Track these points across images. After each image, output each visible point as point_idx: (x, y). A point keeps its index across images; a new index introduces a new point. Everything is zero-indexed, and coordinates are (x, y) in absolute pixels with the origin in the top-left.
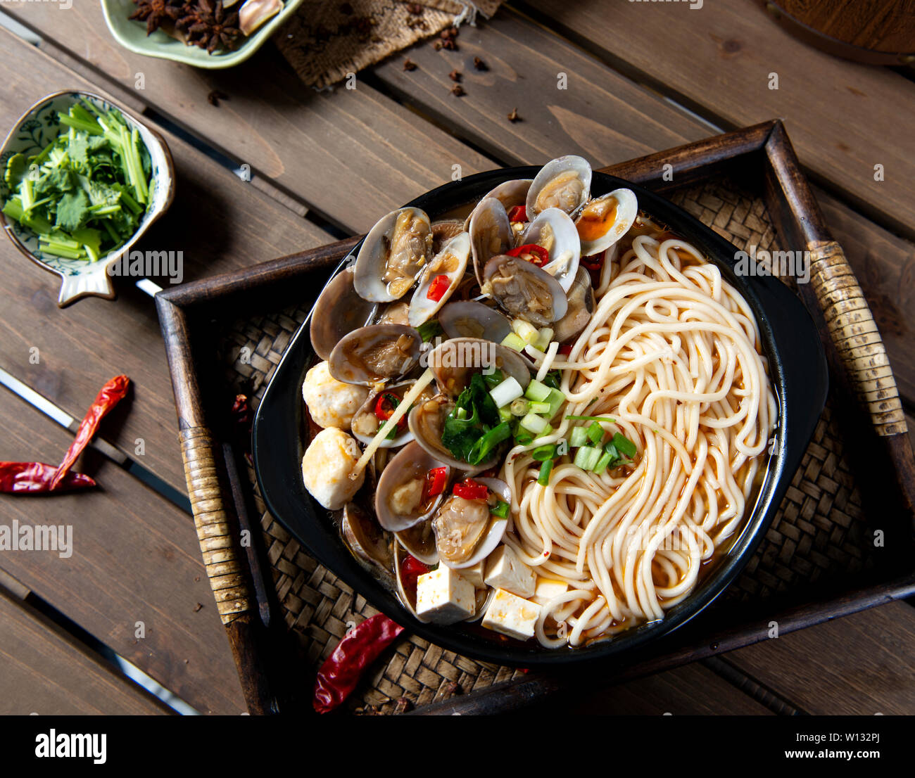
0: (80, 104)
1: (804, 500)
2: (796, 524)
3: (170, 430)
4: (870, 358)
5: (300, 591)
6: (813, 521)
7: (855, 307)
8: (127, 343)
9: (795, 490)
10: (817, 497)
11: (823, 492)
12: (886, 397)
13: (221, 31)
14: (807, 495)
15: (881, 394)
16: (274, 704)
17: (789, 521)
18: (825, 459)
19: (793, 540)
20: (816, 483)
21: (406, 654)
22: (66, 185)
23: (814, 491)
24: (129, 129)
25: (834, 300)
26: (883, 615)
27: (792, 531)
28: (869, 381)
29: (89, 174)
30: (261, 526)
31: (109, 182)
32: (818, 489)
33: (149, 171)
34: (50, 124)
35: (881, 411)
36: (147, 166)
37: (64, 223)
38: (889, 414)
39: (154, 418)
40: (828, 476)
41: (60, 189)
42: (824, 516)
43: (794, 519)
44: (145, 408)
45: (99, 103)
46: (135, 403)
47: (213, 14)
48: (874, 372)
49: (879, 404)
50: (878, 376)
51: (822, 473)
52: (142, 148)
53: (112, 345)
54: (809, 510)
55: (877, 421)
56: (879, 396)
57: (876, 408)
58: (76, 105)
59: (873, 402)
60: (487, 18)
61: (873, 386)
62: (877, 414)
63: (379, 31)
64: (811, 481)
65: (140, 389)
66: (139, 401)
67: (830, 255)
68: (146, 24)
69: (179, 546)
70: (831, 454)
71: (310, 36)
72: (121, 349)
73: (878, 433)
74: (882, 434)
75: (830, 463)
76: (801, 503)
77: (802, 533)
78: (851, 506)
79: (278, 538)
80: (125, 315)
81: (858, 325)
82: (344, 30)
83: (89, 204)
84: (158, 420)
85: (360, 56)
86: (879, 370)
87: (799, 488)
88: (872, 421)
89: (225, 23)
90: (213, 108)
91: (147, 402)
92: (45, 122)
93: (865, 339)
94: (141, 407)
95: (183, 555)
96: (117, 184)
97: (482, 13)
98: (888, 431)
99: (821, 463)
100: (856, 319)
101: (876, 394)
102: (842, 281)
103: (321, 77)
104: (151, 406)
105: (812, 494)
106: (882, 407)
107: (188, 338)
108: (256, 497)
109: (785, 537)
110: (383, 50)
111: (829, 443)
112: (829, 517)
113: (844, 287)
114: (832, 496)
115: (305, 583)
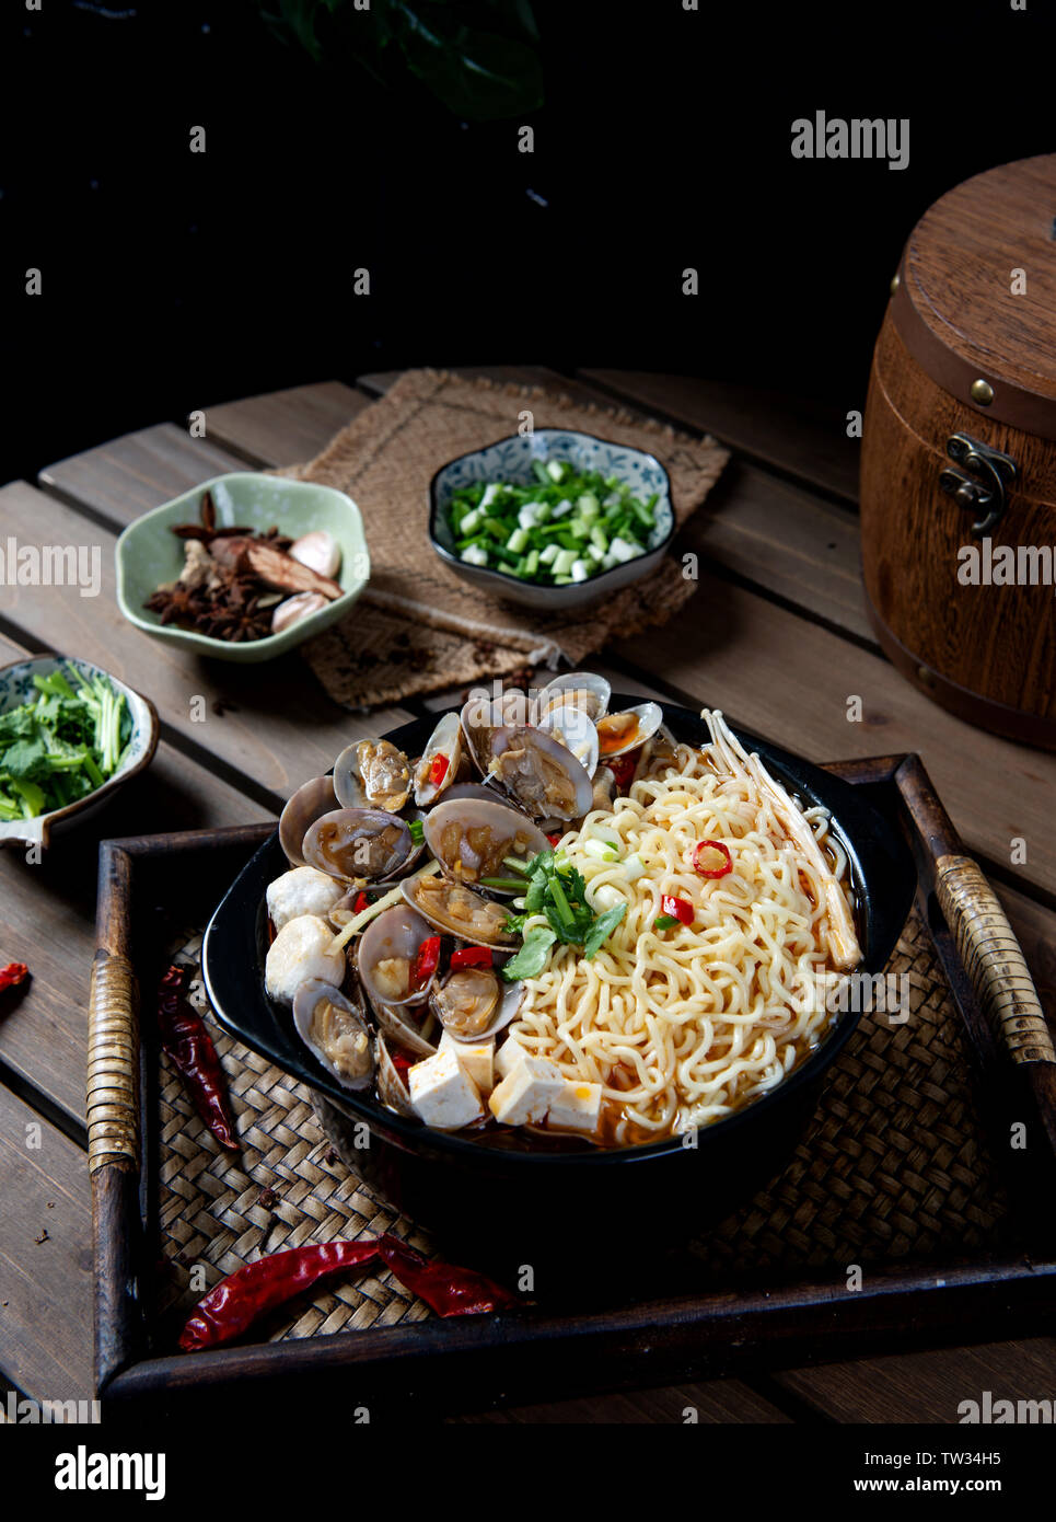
0: (63, 671)
1: (928, 1189)
2: (915, 1216)
3: (65, 1032)
4: (1004, 965)
5: (194, 1218)
6: (939, 1215)
7: (985, 911)
8: (39, 935)
9: (916, 1176)
10: (947, 1189)
11: (955, 1183)
12: (1024, 1013)
13: (249, 624)
14: (933, 1185)
15: (1017, 1009)
16: (132, 1284)
17: (906, 1213)
18: (962, 1145)
19: (907, 1236)
20: (948, 1171)
21: (327, 1312)
22: (26, 728)
23: (943, 1180)
24: (115, 696)
25: (962, 908)
26: (1043, 1366)
27: (907, 1223)
28: (1001, 993)
29: (55, 729)
30: (159, 1138)
31: (75, 742)
32: (949, 1179)
33: (126, 738)
34: (18, 692)
35: (1018, 1030)
36: (125, 732)
37: (10, 765)
38: (1029, 1034)
39: (48, 1016)
40: (965, 1165)
41: (16, 733)
42: (955, 1211)
43: (913, 1209)
44: (38, 1005)
45: (86, 671)
46: (27, 998)
47: (244, 606)
48: (1008, 980)
49: (1015, 1021)
50: (1014, 987)
51: (958, 1160)
52: (125, 714)
53: (17, 935)
54: (934, 1202)
55: (1014, 1043)
56: (1015, 1011)
57: (1012, 1027)
58: (57, 673)
59: (1008, 1020)
60: (573, 665)
61: (1007, 998)
62: (1014, 1034)
63: (439, 663)
64: (940, 1169)
65: (39, 984)
66: (33, 996)
67: (961, 866)
68: (161, 617)
69: (36, 1163)
70: (971, 1141)
71: (353, 660)
72: (28, 940)
73: (1016, 1061)
74: (1020, 1061)
75: (968, 1149)
76: (923, 1192)
77: (922, 1229)
78: (996, 1205)
79: (180, 1151)
80: (44, 906)
81: (991, 929)
82: (396, 658)
83: (46, 750)
84: (52, 1020)
85: (409, 683)
86: (1014, 979)
87: (921, 1175)
88: (1007, 1044)
89: (256, 618)
90: (215, 717)
91: (42, 998)
92: (13, 688)
93: (997, 944)
94: (34, 1004)
95: (42, 1176)
96: (83, 746)
97: (567, 658)
98: (1028, 1056)
99: (954, 1149)
100: (987, 923)
101: (1011, 1008)
102: (973, 888)
103: (357, 698)
104: (48, 1003)
105: (939, 1184)
106: (1019, 1025)
107: (130, 883)
108: (162, 1102)
109: (896, 1230)
110: (438, 680)
111: (968, 1128)
112: (963, 1213)
113: (976, 893)
114: (966, 1190)
115: (204, 1209)
